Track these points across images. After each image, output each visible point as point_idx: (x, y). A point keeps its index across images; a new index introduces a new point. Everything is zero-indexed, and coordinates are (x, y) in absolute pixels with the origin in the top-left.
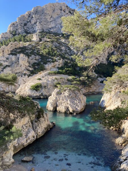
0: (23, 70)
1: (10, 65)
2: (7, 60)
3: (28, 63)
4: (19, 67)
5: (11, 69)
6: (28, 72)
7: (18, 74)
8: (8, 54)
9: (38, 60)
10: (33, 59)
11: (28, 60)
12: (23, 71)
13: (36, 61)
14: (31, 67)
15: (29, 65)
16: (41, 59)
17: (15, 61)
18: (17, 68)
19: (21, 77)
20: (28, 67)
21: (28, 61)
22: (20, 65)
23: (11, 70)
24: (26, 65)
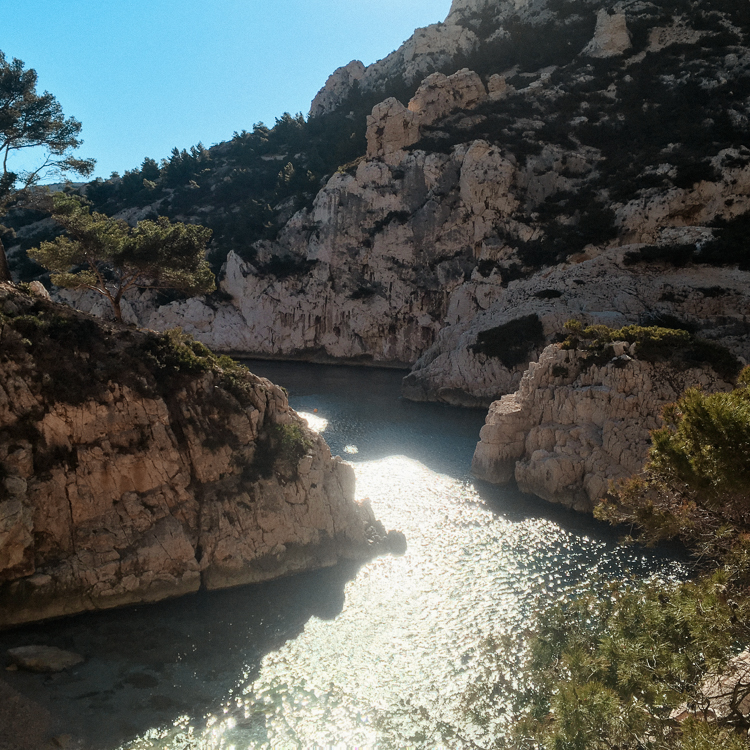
0: (477, 239)
1: (407, 209)
2: (397, 182)
3: (511, 196)
4: (459, 221)
5: (410, 233)
6: (509, 250)
7: (446, 264)
8: (405, 149)
9: (583, 175)
10: (550, 169)
11: (514, 176)
12: (479, 245)
13: (567, 185)
14: (527, 221)
15: (520, 209)
16: (600, 166)
17: (436, 184)
18: (447, 225)
19: (461, 280)
20: (514, 224)
21: (513, 187)
22: (462, 211)
23: (409, 240)
24: (498, 212)
